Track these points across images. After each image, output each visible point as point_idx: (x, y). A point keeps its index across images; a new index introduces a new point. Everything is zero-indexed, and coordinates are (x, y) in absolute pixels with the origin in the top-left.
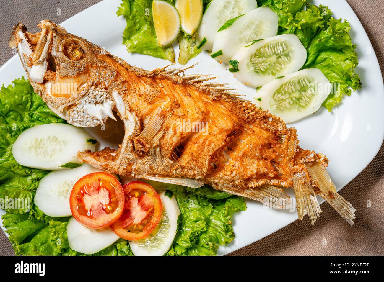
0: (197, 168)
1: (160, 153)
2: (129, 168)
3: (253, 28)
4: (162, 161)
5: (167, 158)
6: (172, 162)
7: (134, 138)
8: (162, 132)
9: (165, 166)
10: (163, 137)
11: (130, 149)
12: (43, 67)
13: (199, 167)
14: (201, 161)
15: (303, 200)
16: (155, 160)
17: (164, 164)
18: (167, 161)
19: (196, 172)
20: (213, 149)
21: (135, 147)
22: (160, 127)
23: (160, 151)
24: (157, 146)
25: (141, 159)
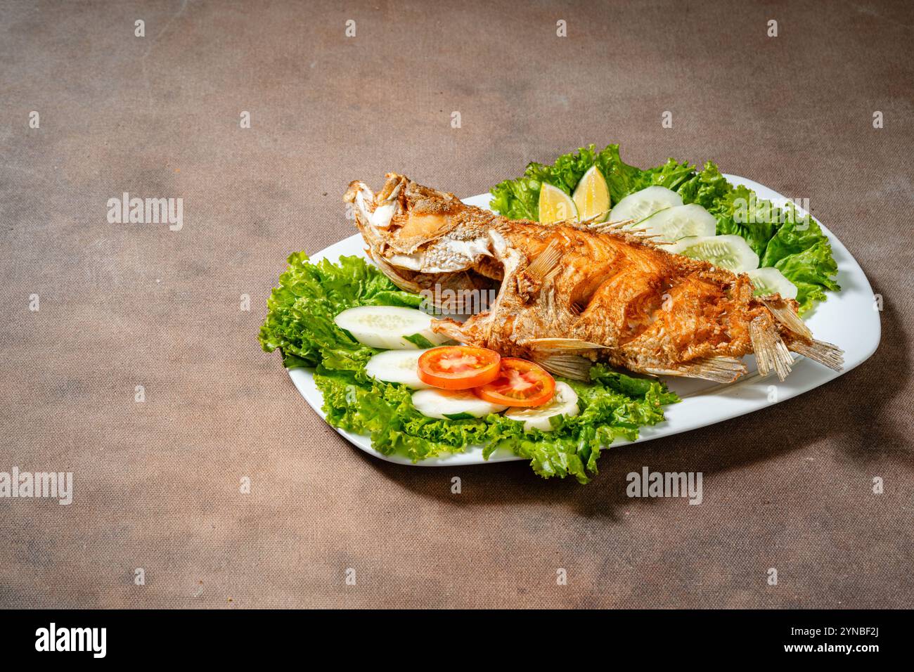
0: (608, 321)
1: (555, 300)
2: (509, 326)
3: (681, 227)
4: (557, 314)
5: (564, 309)
6: (572, 316)
7: (518, 273)
8: (558, 268)
9: (561, 322)
10: (560, 274)
11: (512, 290)
12: (391, 207)
13: (612, 320)
14: (614, 309)
15: (765, 352)
16: (547, 312)
17: (560, 318)
18: (564, 314)
19: (607, 329)
20: (632, 295)
21: (520, 287)
22: (557, 262)
23: (555, 295)
24: (551, 287)
25: (527, 308)
